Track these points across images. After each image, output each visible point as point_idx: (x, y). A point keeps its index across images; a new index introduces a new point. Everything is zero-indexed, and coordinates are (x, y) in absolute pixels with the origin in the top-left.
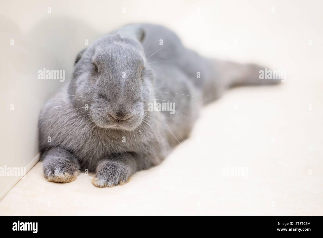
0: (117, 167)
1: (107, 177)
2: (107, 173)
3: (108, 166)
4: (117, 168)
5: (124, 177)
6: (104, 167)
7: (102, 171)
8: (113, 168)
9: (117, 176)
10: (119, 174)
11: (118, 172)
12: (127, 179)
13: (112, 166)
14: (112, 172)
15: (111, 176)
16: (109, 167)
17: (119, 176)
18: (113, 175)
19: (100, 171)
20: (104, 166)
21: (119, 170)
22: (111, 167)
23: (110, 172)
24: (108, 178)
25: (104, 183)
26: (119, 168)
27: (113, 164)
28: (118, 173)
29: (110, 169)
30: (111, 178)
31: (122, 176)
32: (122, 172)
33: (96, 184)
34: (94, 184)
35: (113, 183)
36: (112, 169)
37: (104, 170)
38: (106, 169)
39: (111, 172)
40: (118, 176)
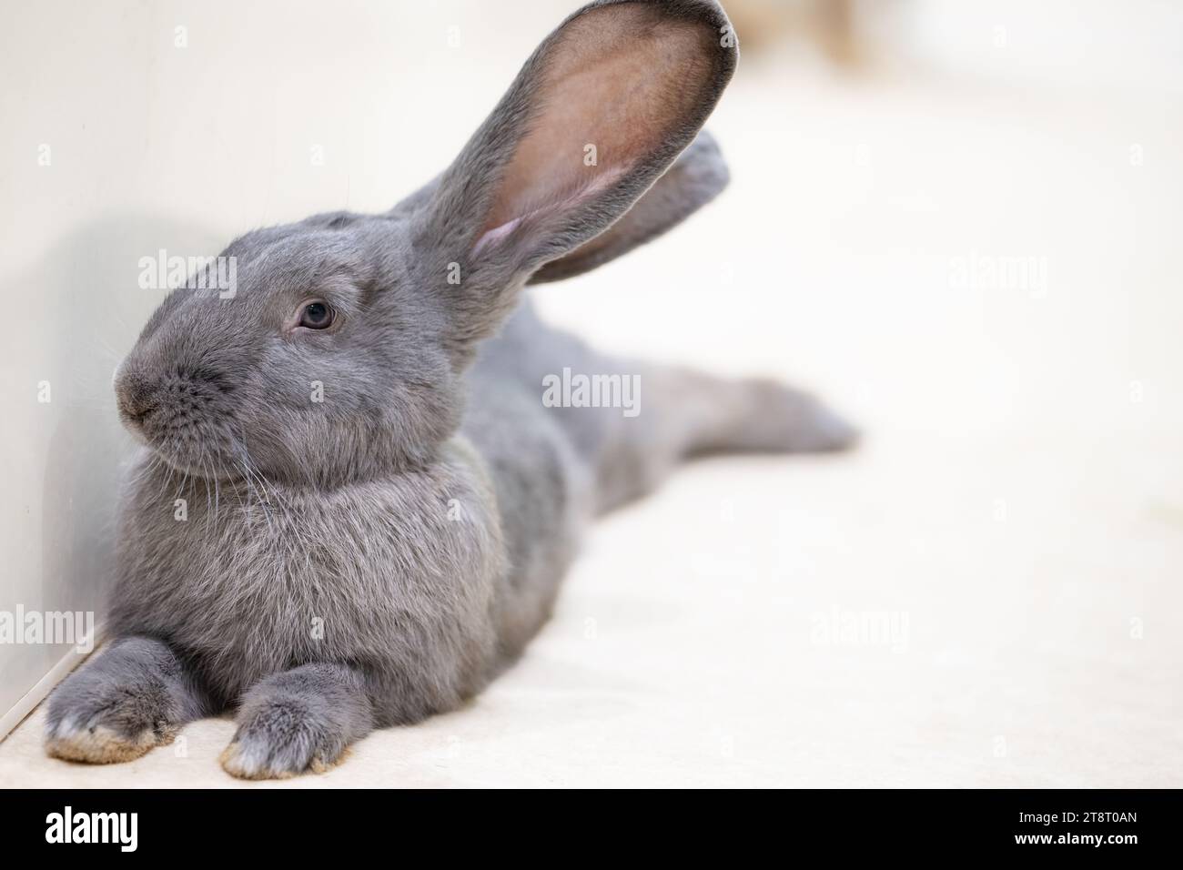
0: (305, 712)
1: (270, 744)
2: (270, 730)
3: (275, 709)
4: (305, 715)
5: (328, 746)
6: (262, 712)
7: (256, 723)
8: (291, 715)
9: (304, 742)
10: (312, 735)
11: (305, 728)
12: (336, 751)
13: (287, 710)
14: (286, 730)
15: (282, 742)
16: (279, 711)
17: (311, 743)
18: (291, 739)
19: (250, 722)
20: (263, 709)
21: (313, 722)
22: (284, 714)
23: (281, 729)
24: (271, 747)
25: (259, 763)
26: (311, 715)
27: (290, 704)
28: (308, 733)
29: (281, 719)
30: (282, 747)
31: (321, 743)
32: (319, 727)
33: (231, 765)
34: (226, 766)
35: (287, 763)
36: (286, 717)
37: (259, 722)
38: (267, 718)
39: (284, 726)
40: (307, 742)
